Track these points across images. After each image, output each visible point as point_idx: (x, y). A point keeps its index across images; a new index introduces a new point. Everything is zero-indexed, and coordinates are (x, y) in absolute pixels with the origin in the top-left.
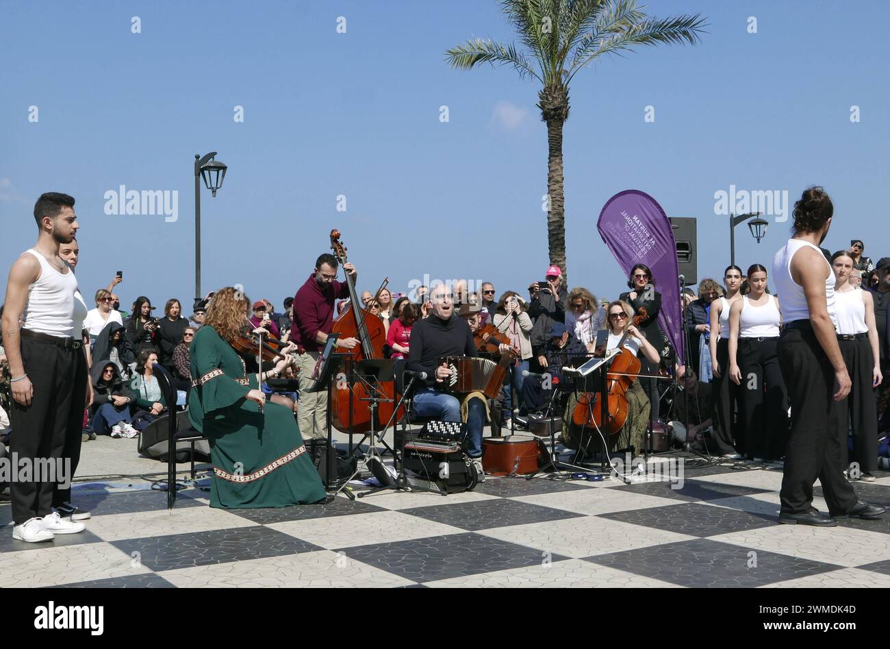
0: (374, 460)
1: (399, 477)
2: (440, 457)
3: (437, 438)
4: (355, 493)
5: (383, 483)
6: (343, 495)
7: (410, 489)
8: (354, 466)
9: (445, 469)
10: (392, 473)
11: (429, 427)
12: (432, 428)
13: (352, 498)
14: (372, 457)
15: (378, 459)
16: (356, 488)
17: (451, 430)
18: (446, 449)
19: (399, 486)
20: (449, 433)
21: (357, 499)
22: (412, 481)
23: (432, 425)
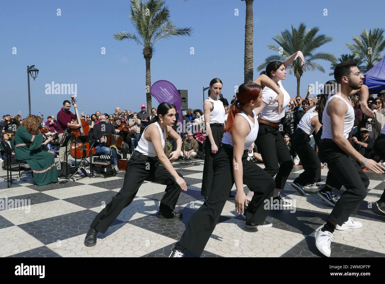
0: (82, 168)
1: (90, 173)
2: (104, 167)
3: (103, 160)
4: (75, 179)
5: (86, 175)
6: (72, 180)
7: (94, 177)
8: (77, 170)
9: (105, 170)
10: (88, 172)
11: (101, 157)
12: (102, 157)
13: (74, 181)
14: (82, 167)
15: (83, 168)
16: (76, 177)
17: (107, 158)
18: (106, 164)
19: (91, 176)
20: (107, 159)
21: (76, 181)
22: (95, 174)
23: (101, 156)
